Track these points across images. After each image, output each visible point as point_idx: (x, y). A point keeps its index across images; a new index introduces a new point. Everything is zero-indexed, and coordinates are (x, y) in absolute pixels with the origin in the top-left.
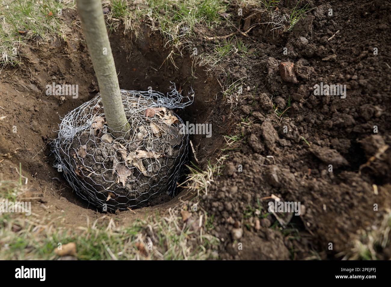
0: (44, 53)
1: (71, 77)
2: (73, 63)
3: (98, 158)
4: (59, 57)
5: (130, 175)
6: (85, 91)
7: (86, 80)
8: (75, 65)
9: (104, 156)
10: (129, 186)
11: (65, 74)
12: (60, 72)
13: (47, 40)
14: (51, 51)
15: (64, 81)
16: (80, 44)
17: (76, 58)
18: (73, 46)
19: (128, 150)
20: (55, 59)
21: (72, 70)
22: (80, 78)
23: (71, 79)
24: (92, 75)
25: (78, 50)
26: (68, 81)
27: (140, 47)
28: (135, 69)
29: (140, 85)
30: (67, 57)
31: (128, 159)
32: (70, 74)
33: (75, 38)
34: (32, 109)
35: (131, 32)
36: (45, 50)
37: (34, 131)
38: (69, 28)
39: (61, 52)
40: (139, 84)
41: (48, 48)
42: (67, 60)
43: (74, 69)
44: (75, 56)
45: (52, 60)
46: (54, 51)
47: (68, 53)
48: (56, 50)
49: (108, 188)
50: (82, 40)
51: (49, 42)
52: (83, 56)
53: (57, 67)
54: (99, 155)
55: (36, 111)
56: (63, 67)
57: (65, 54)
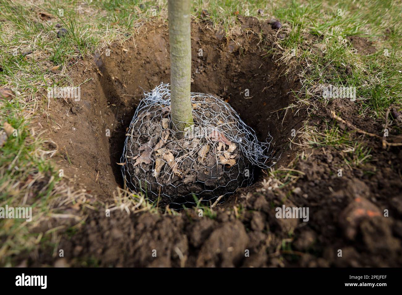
0: (205, 37)
1: (212, 70)
2: (221, 60)
3: (143, 128)
4: (213, 48)
5: (146, 163)
6: (214, 90)
7: (222, 83)
8: (221, 63)
9: (147, 131)
10: (137, 171)
11: (209, 64)
12: (206, 60)
13: (215, 29)
14: (211, 39)
15: (204, 68)
16: (238, 49)
17: (227, 58)
18: (232, 47)
19: (165, 145)
20: (210, 47)
21: (216, 66)
22: (218, 77)
23: (211, 72)
24: (229, 82)
25: (233, 53)
26: (206, 71)
27: (282, 86)
28: (265, 104)
29: (259, 122)
30: (219, 52)
31: (158, 151)
32: (213, 67)
33: (238, 42)
34: (162, 68)
35: (284, 66)
36: (208, 35)
37: (149, 83)
38: (240, 32)
39: (218, 45)
40: (259, 120)
41: (211, 35)
42: (218, 54)
43: (218, 66)
44: (227, 56)
45: (207, 46)
46: (213, 41)
47: (223, 49)
48: (216, 41)
49: (128, 157)
50: (242, 47)
51: (216, 31)
52: (234, 61)
53: (206, 54)
54: (145, 127)
55: (164, 72)
56: (211, 58)
57: (220, 48)
